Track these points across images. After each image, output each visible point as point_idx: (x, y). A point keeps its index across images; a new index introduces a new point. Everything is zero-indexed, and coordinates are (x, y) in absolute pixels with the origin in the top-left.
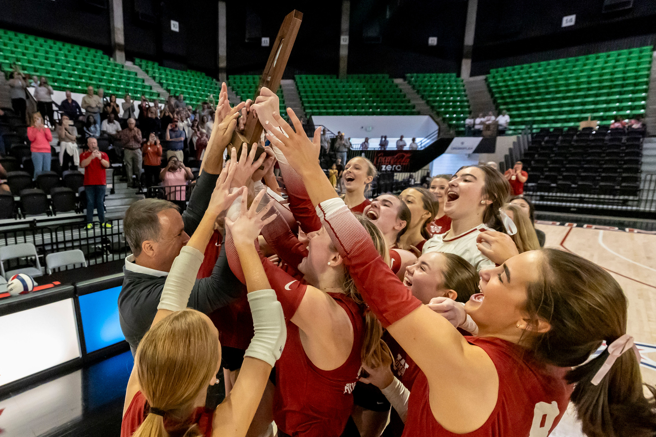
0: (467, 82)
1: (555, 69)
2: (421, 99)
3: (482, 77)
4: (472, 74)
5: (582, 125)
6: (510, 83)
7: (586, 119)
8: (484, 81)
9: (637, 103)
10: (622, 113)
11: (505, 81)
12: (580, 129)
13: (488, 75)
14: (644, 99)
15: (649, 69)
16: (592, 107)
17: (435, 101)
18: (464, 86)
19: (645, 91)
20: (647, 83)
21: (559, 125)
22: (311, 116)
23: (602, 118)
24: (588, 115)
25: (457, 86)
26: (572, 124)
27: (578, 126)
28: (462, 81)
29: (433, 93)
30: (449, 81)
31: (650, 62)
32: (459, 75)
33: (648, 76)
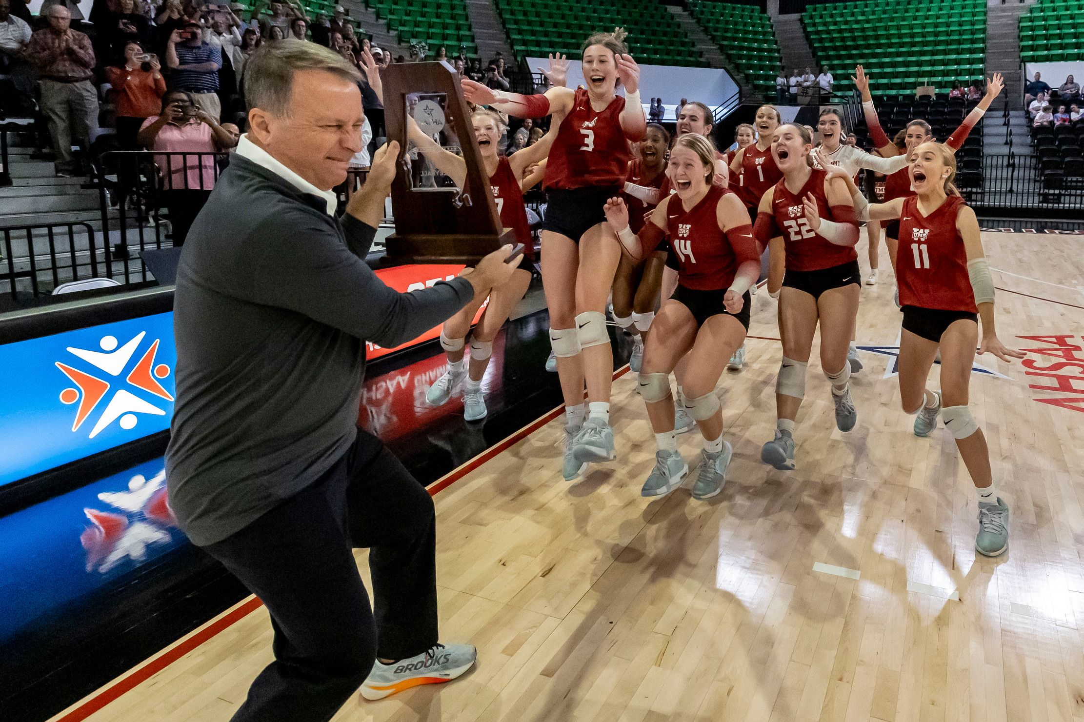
0: (775, 22)
1: (884, 12)
2: (711, 42)
3: (796, 16)
4: (783, 10)
5: (919, 92)
6: (831, 28)
7: (922, 84)
8: (799, 23)
9: (975, 66)
10: (960, 78)
11: (825, 24)
12: (917, 97)
13: (803, 14)
14: (982, 61)
15: (985, 22)
16: (928, 68)
17: (733, 48)
18: (772, 27)
19: (983, 50)
20: (983, 41)
21: (893, 92)
22: (524, 57)
23: (940, 85)
24: (926, 80)
25: (763, 27)
26: (908, 92)
27: (915, 95)
28: (769, 19)
29: (729, 35)
30: (751, 18)
31: (985, 14)
32: (764, 10)
33: (984, 31)
